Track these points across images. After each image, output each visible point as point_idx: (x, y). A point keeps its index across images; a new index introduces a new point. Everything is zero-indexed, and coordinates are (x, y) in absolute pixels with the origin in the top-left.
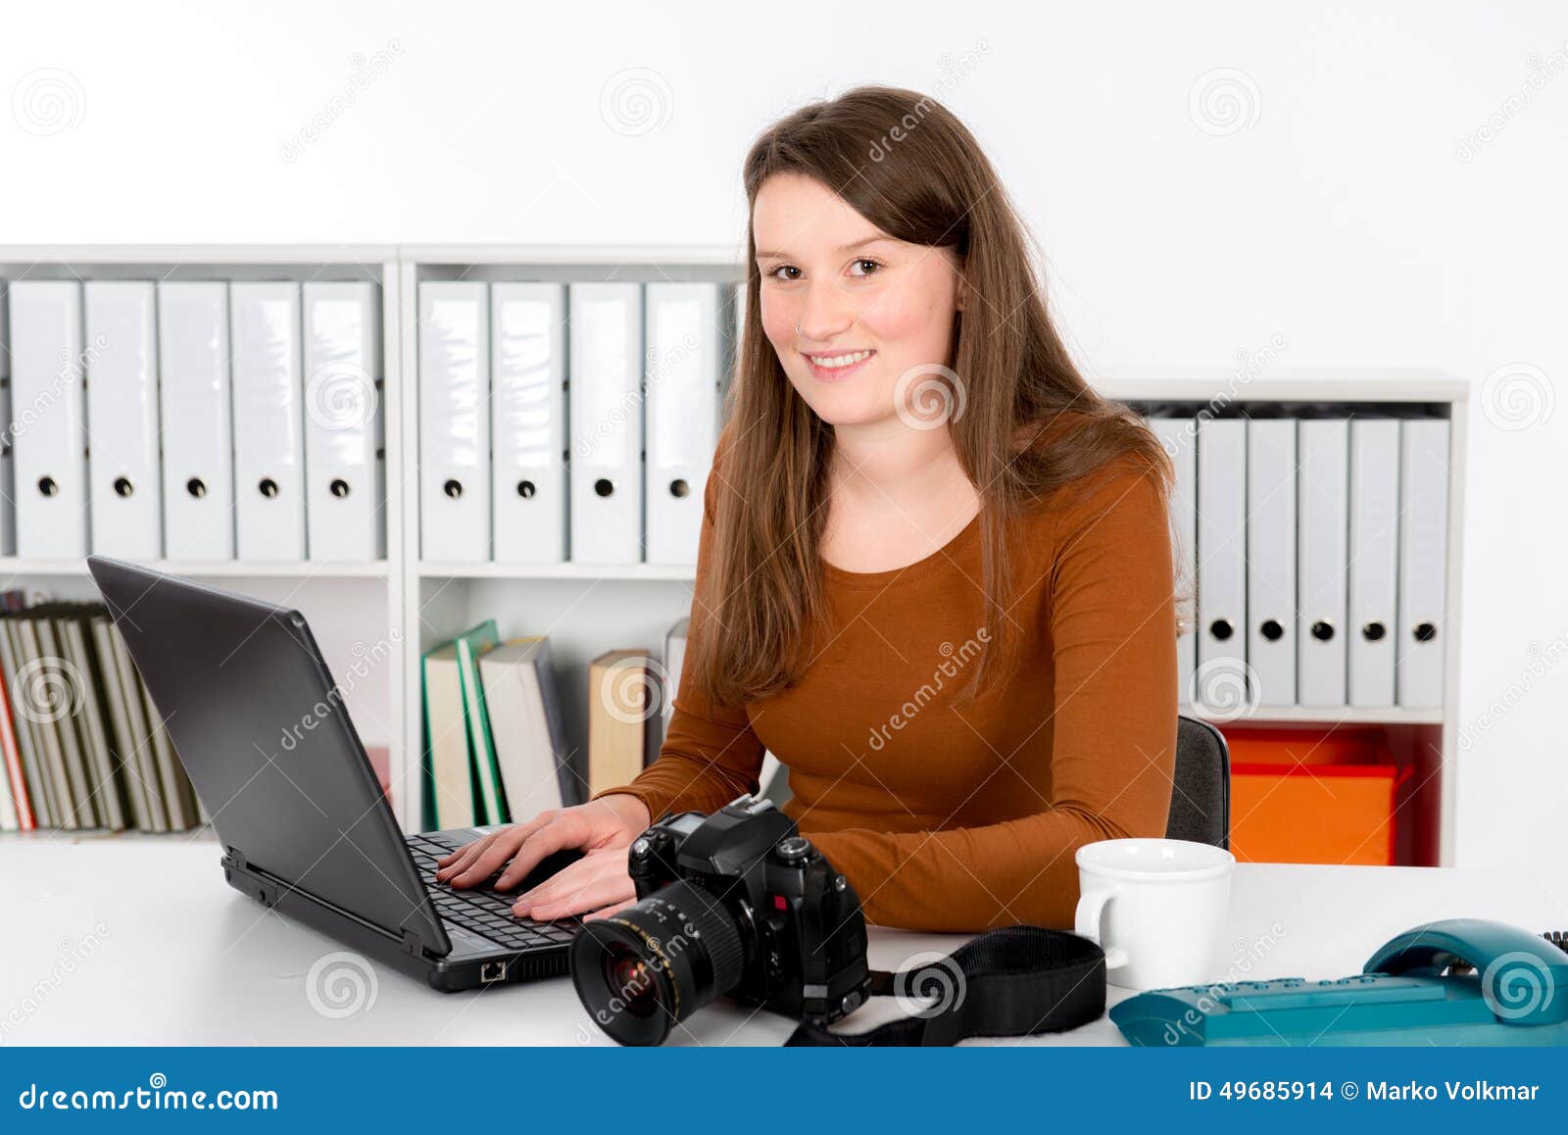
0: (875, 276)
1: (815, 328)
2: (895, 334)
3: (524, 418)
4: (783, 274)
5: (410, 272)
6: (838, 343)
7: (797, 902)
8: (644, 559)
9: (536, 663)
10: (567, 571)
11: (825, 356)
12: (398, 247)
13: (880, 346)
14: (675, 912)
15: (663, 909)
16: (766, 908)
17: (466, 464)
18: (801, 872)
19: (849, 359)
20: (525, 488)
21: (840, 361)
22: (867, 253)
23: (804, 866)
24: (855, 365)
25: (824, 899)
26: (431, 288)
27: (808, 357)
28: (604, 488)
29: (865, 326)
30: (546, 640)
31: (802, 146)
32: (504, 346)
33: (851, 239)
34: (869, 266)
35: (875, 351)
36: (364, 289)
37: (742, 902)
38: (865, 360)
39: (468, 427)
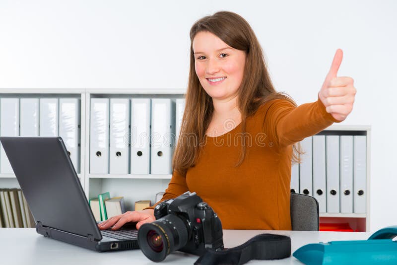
0: (226, 57)
1: (211, 71)
2: (231, 72)
3: (119, 135)
4: (201, 58)
5: (88, 96)
6: (217, 75)
7: (204, 220)
8: (150, 173)
9: (120, 202)
10: (130, 176)
11: (212, 79)
12: (85, 89)
13: (228, 76)
14: (168, 222)
15: (165, 221)
16: (194, 221)
17: (102, 146)
18: (204, 212)
19: (219, 80)
20: (118, 154)
21: (217, 80)
22: (224, 52)
23: (205, 210)
24: (221, 81)
25: (211, 218)
26: (94, 100)
27: (207, 79)
28: (140, 154)
29: (223, 70)
30: (123, 198)
31: (207, 24)
32: (113, 115)
33: (220, 48)
34: (224, 55)
35: (226, 77)
36: (75, 100)
37: (188, 221)
38: (223, 80)
39: (103, 137)
